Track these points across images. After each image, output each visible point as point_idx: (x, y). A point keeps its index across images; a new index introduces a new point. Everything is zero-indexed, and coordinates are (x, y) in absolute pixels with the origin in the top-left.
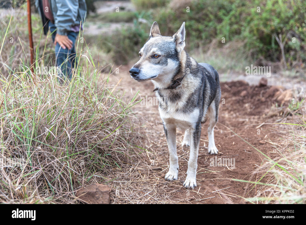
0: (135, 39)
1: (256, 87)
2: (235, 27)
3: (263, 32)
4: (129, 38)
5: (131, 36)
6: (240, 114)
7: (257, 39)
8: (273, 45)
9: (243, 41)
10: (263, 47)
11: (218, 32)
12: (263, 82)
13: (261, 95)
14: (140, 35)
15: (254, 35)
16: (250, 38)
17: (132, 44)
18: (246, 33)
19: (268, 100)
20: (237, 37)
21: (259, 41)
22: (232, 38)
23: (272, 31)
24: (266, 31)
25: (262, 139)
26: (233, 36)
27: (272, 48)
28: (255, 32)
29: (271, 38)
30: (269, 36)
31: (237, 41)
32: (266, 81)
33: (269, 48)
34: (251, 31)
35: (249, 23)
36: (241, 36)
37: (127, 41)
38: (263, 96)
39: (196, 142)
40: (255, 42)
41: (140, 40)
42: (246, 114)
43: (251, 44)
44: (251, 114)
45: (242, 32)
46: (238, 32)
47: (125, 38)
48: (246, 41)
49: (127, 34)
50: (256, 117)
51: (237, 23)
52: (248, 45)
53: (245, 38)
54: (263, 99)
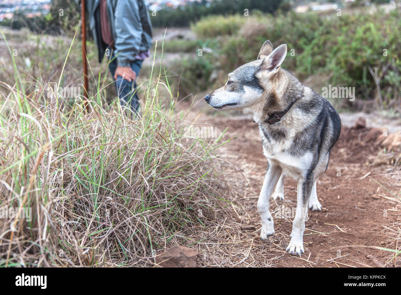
0: (198, 72)
1: (352, 128)
2: (319, 58)
3: (352, 64)
4: (191, 70)
5: (194, 67)
6: (334, 161)
7: (345, 72)
8: (365, 80)
9: (328, 75)
10: (353, 82)
11: (298, 63)
12: (361, 123)
13: (359, 139)
14: (204, 67)
15: (342, 68)
16: (337, 71)
17: (194, 77)
18: (332, 65)
19: (369, 144)
20: (321, 69)
21: (347, 74)
22: (315, 71)
23: (364, 64)
24: (357, 63)
25: (374, 193)
26: (317, 69)
27: (363, 84)
28: (343, 64)
29: (361, 72)
30: (360, 69)
31: (321, 75)
32: (364, 122)
33: (359, 83)
34: (338, 63)
35: (335, 53)
36: (326, 69)
37: (189, 74)
38: (362, 140)
39: (306, 195)
40: (343, 77)
41: (204, 72)
42: (342, 161)
43: (338, 78)
44: (349, 161)
45: (327, 64)
46: (322, 64)
47: (186, 70)
48: (332, 74)
49: (188, 65)
50: (357, 165)
51: (320, 54)
52: (334, 79)
53: (330, 71)
54: (363, 143)
